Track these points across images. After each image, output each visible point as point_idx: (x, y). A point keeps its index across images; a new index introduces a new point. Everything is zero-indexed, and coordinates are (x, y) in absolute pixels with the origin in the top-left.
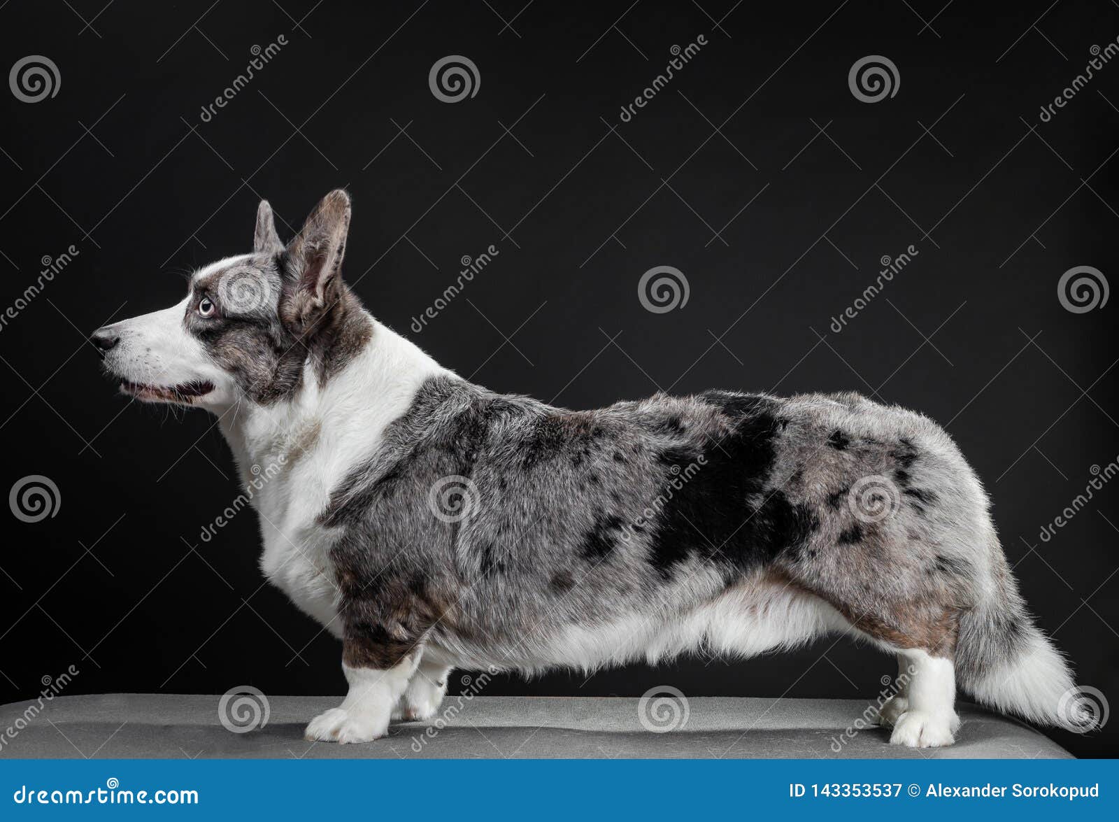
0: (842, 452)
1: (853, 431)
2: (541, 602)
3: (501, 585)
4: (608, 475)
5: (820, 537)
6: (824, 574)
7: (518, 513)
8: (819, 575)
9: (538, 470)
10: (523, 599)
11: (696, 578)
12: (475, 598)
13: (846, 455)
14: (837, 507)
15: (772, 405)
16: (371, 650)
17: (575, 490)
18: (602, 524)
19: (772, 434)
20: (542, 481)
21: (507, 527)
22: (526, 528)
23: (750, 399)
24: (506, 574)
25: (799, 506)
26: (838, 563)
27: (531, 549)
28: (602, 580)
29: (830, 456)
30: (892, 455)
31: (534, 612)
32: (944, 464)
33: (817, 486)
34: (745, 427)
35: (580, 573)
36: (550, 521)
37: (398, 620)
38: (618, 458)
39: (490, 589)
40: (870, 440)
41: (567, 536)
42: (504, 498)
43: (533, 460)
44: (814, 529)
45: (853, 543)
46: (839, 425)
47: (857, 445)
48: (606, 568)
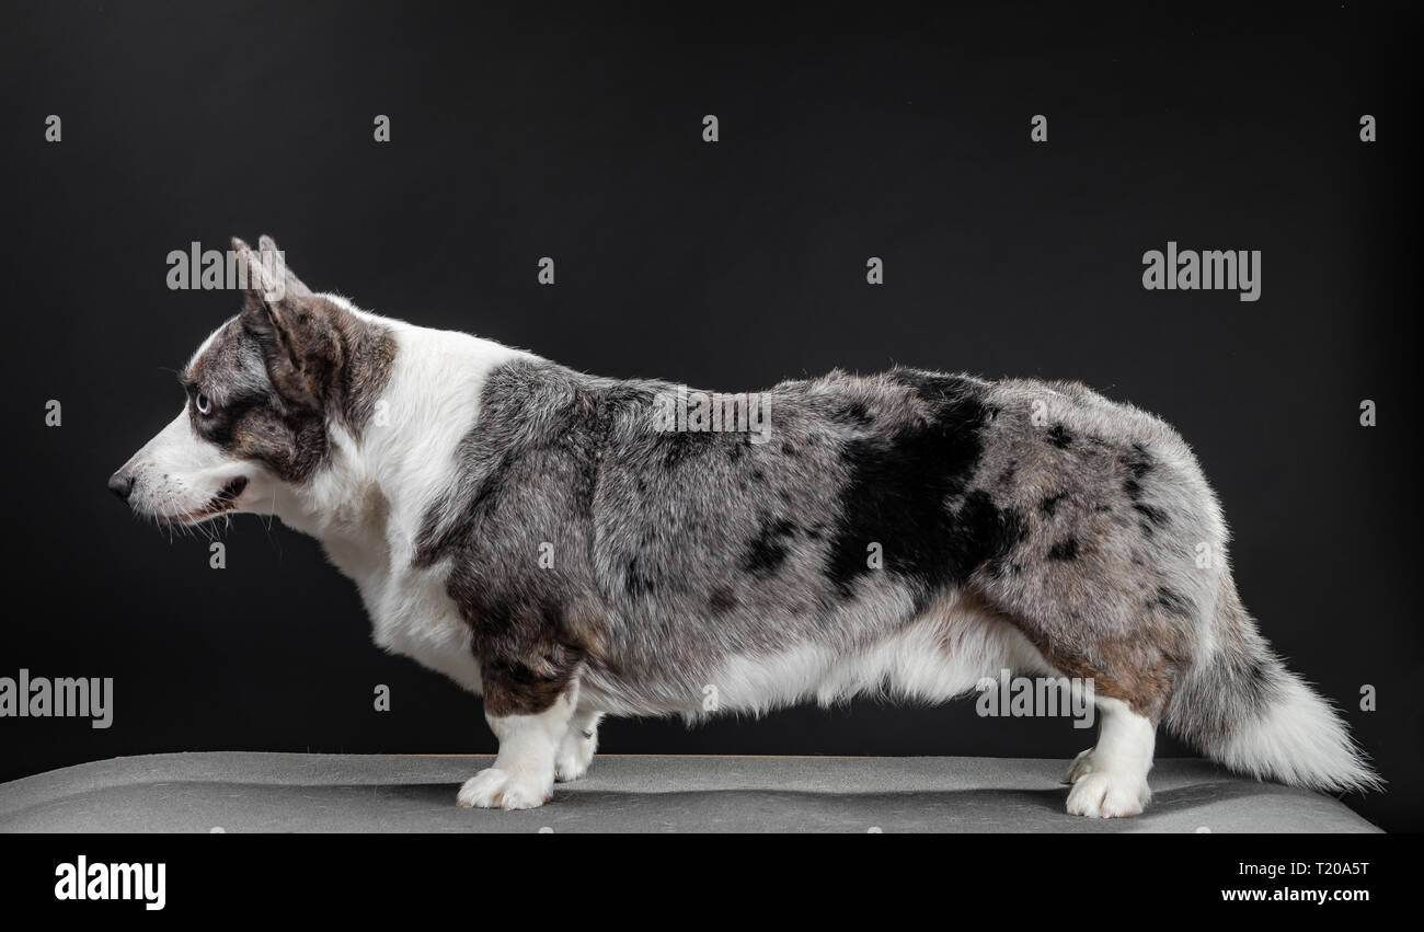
0: (1064, 451)
1: (1078, 427)
2: (699, 626)
3: (652, 607)
4: (775, 471)
5: (1028, 549)
6: (1027, 595)
7: (664, 520)
8: (1021, 596)
9: (684, 468)
10: (679, 622)
11: (882, 596)
12: (623, 624)
13: (1068, 455)
14: (1052, 514)
15: (979, 389)
16: (517, 693)
17: (734, 490)
18: (770, 530)
19: (979, 424)
20: (691, 481)
21: (653, 536)
22: (676, 537)
23: (951, 382)
24: (656, 593)
25: (1007, 510)
26: (1046, 582)
27: (684, 561)
28: (770, 597)
29: (1048, 455)
30: (1122, 461)
31: (693, 639)
32: (1183, 481)
33: (1030, 487)
34: (945, 415)
35: (743, 588)
36: (705, 528)
37: (540, 654)
38: (787, 450)
39: (638, 613)
40: (1097, 440)
41: (727, 546)
42: (645, 503)
43: (677, 457)
44: (1022, 538)
45: (1065, 560)
46: (1062, 418)
47: (1081, 444)
48: (775, 582)
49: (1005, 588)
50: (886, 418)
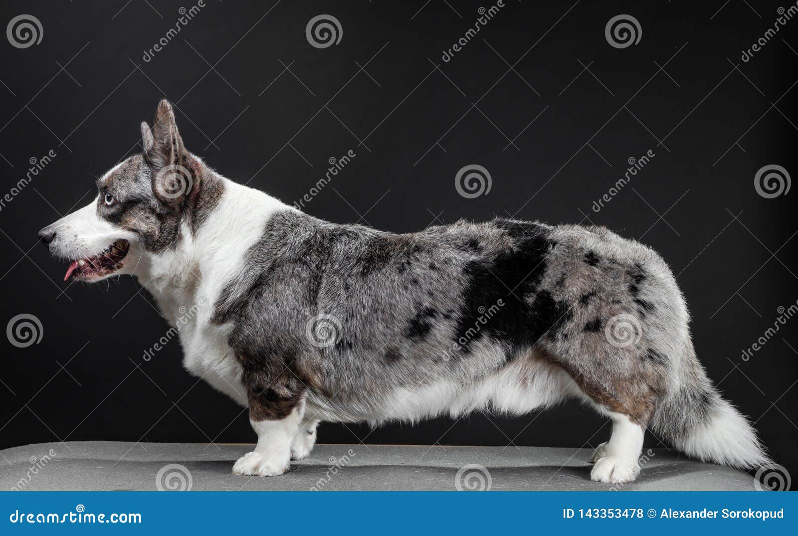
0: (594, 267)
1: (602, 253)
3: (351, 358)
4: (425, 279)
6: (571, 352)
8: (568, 352)
13: (596, 270)
14: (587, 304)
15: (545, 230)
17: (401, 290)
18: (422, 313)
19: (545, 251)
22: (366, 317)
24: (354, 350)
25: (560, 302)
27: (370, 331)
28: (422, 354)
29: (585, 270)
30: (628, 274)
33: (574, 289)
35: (406, 348)
36: (383, 312)
40: (613, 261)
41: (396, 322)
44: (568, 319)
45: (593, 332)
46: (593, 248)
47: (604, 263)
48: (424, 344)
49: (559, 347)
50: (490, 248)
